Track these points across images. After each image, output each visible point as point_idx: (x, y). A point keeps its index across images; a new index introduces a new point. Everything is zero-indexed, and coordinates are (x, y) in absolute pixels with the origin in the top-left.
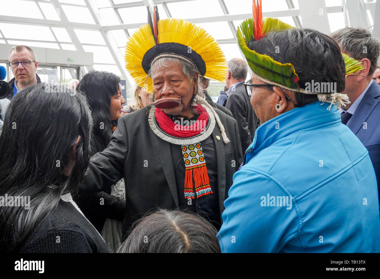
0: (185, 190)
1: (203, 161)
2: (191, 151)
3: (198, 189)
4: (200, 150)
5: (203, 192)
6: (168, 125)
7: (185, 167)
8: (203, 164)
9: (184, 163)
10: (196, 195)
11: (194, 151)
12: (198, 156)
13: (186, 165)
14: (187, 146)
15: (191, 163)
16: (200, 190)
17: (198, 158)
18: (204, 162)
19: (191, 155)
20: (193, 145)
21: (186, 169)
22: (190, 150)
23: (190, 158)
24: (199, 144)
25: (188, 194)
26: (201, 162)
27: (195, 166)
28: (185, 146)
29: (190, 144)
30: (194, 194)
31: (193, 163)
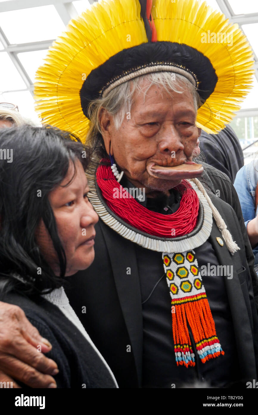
0: (175, 347)
1: (201, 288)
2: (179, 266)
3: (200, 344)
4: (194, 266)
5: (209, 352)
6: (132, 209)
7: (170, 300)
8: (201, 294)
9: (168, 290)
10: (197, 357)
11: (184, 267)
12: (191, 278)
13: (171, 294)
14: (171, 256)
15: (180, 291)
16: (204, 347)
17: (192, 282)
18: (203, 290)
19: (178, 274)
20: (181, 254)
21: (173, 303)
22: (177, 264)
23: (177, 281)
24: (191, 252)
25: (182, 356)
26: (198, 289)
27: (187, 297)
28: (167, 256)
29: (176, 252)
30: (193, 355)
31: (184, 292)
